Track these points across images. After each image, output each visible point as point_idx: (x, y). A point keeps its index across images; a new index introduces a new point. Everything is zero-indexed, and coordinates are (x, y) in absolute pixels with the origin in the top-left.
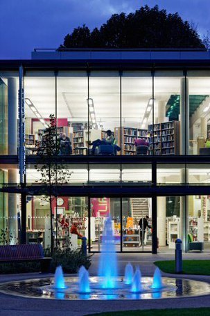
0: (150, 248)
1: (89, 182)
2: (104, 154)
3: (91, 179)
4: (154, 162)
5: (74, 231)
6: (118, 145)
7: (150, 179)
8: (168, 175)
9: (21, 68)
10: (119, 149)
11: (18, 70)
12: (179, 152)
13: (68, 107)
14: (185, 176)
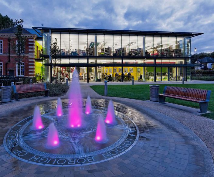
0: (86, 80)
1: (70, 63)
2: (74, 55)
3: (70, 62)
4: (88, 57)
5: (66, 77)
6: (78, 53)
7: (87, 62)
8: (91, 61)
9: (50, 31)
10: (78, 54)
11: (49, 31)
12: (94, 54)
13: (65, 44)
14: (96, 61)
